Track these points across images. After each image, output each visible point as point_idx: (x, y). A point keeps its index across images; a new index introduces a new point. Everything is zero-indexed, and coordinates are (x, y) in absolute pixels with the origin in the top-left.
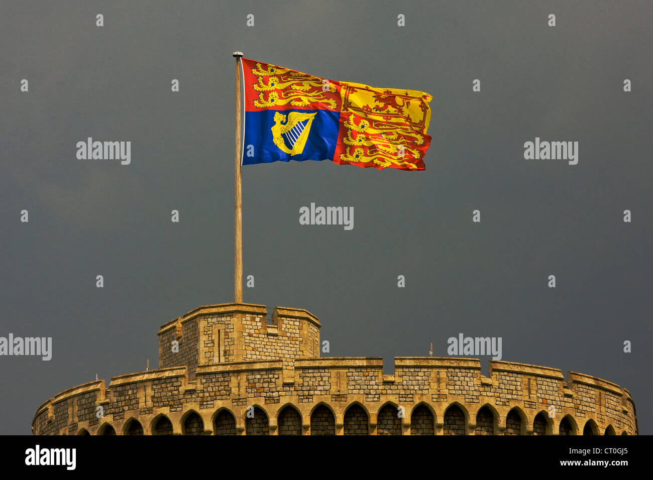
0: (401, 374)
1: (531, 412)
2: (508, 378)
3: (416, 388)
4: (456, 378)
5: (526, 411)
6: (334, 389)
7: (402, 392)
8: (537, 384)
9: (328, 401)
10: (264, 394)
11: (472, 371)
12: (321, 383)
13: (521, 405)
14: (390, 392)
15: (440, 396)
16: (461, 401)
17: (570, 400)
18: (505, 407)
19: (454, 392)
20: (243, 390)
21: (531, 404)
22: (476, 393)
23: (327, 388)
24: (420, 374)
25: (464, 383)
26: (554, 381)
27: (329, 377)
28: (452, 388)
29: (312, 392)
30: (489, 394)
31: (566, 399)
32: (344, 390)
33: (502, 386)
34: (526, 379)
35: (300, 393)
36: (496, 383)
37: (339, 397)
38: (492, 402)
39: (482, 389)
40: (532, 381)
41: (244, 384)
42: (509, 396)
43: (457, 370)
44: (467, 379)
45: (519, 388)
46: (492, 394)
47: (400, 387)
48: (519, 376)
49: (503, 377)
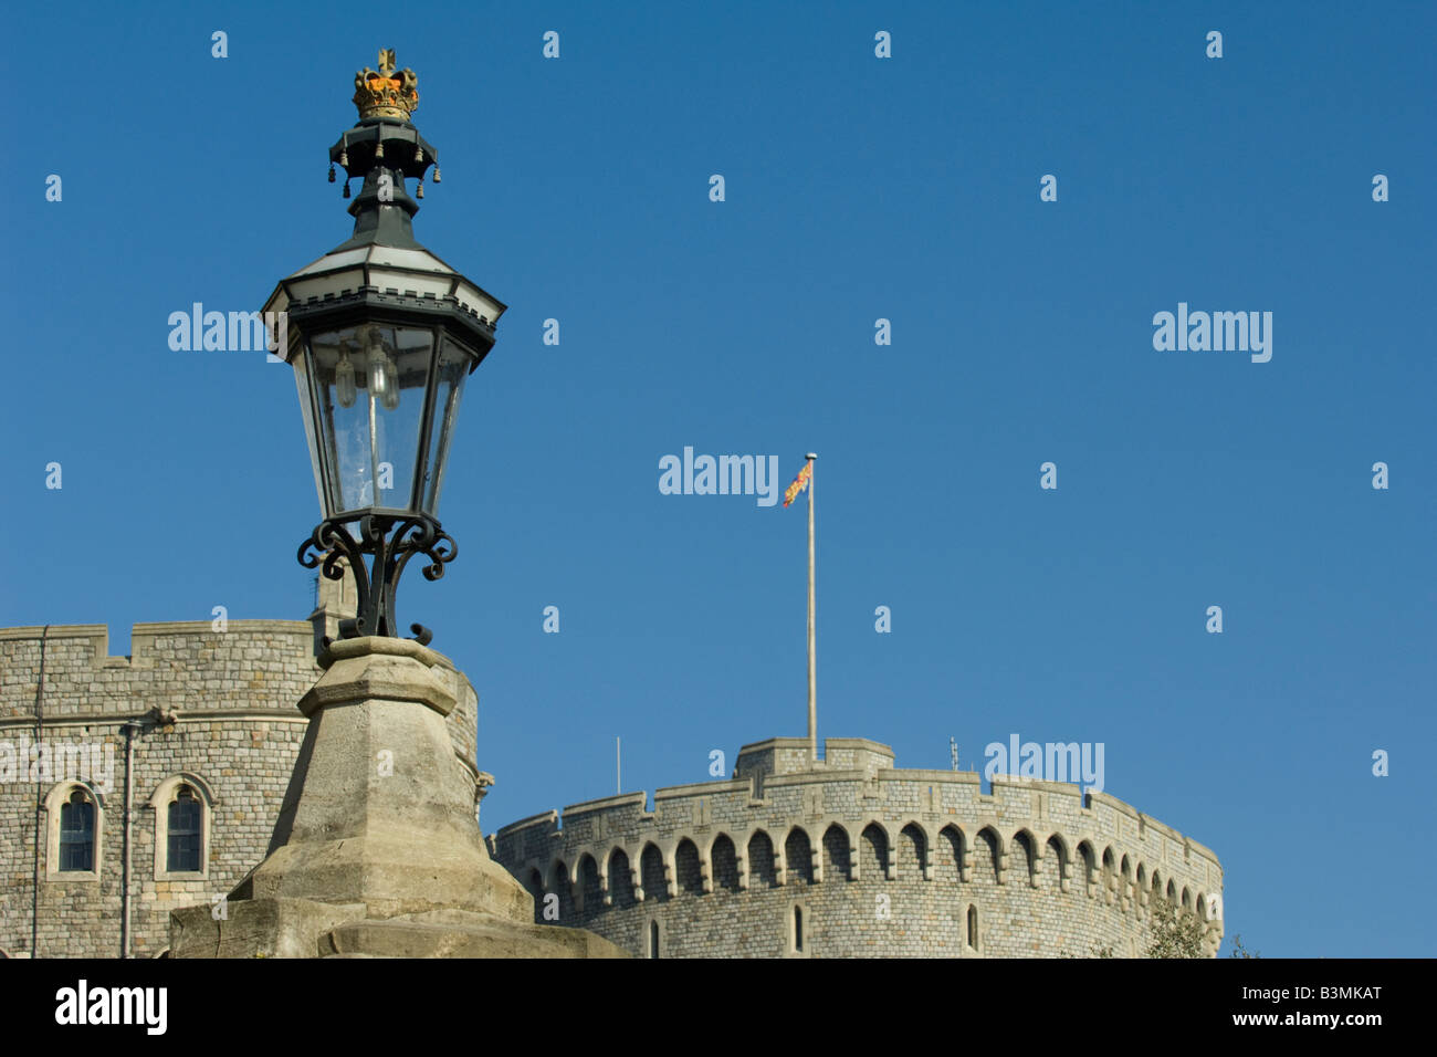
0: (771, 795)
1: (932, 826)
2: (900, 788)
3: (788, 809)
4: (833, 794)
5: (926, 825)
6: (697, 821)
7: (772, 816)
8: (942, 792)
9: (690, 834)
10: (625, 833)
11: (853, 783)
12: (683, 814)
13: (919, 820)
14: (758, 817)
15: (815, 816)
16: (840, 821)
17: (991, 807)
18: (895, 823)
19: (831, 810)
20: (604, 831)
21: (932, 816)
22: (856, 809)
23: (689, 819)
24: (792, 793)
25: (843, 799)
26: (966, 786)
27: (692, 807)
28: (828, 805)
29: (673, 826)
30: (874, 809)
31: (984, 806)
32: (707, 820)
33: (893, 798)
34: (925, 787)
35: (661, 828)
36: (883, 795)
37: (702, 828)
38: (879, 818)
39: (865, 804)
40: (934, 789)
41: (605, 824)
42: (902, 809)
43: (835, 784)
44: (848, 793)
45: (916, 798)
46: (879, 808)
47: (770, 811)
48: (917, 783)
49: (894, 788)
